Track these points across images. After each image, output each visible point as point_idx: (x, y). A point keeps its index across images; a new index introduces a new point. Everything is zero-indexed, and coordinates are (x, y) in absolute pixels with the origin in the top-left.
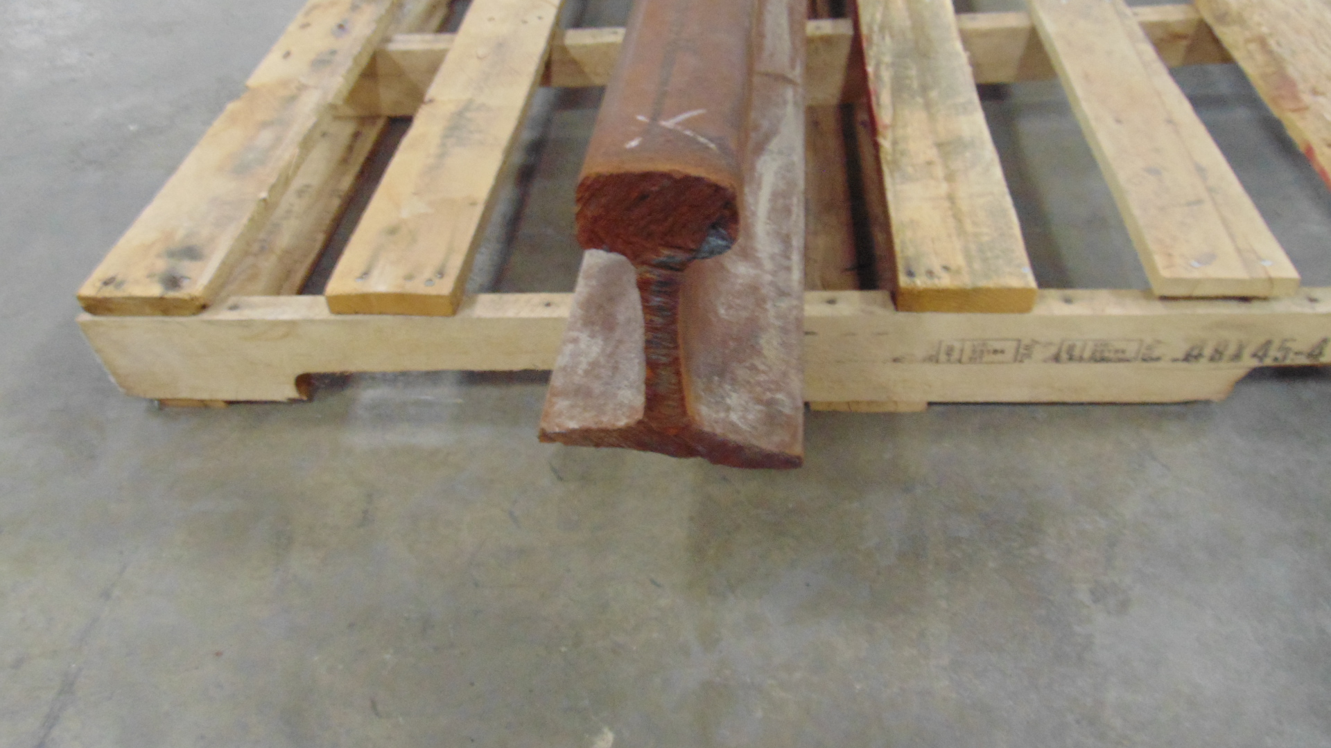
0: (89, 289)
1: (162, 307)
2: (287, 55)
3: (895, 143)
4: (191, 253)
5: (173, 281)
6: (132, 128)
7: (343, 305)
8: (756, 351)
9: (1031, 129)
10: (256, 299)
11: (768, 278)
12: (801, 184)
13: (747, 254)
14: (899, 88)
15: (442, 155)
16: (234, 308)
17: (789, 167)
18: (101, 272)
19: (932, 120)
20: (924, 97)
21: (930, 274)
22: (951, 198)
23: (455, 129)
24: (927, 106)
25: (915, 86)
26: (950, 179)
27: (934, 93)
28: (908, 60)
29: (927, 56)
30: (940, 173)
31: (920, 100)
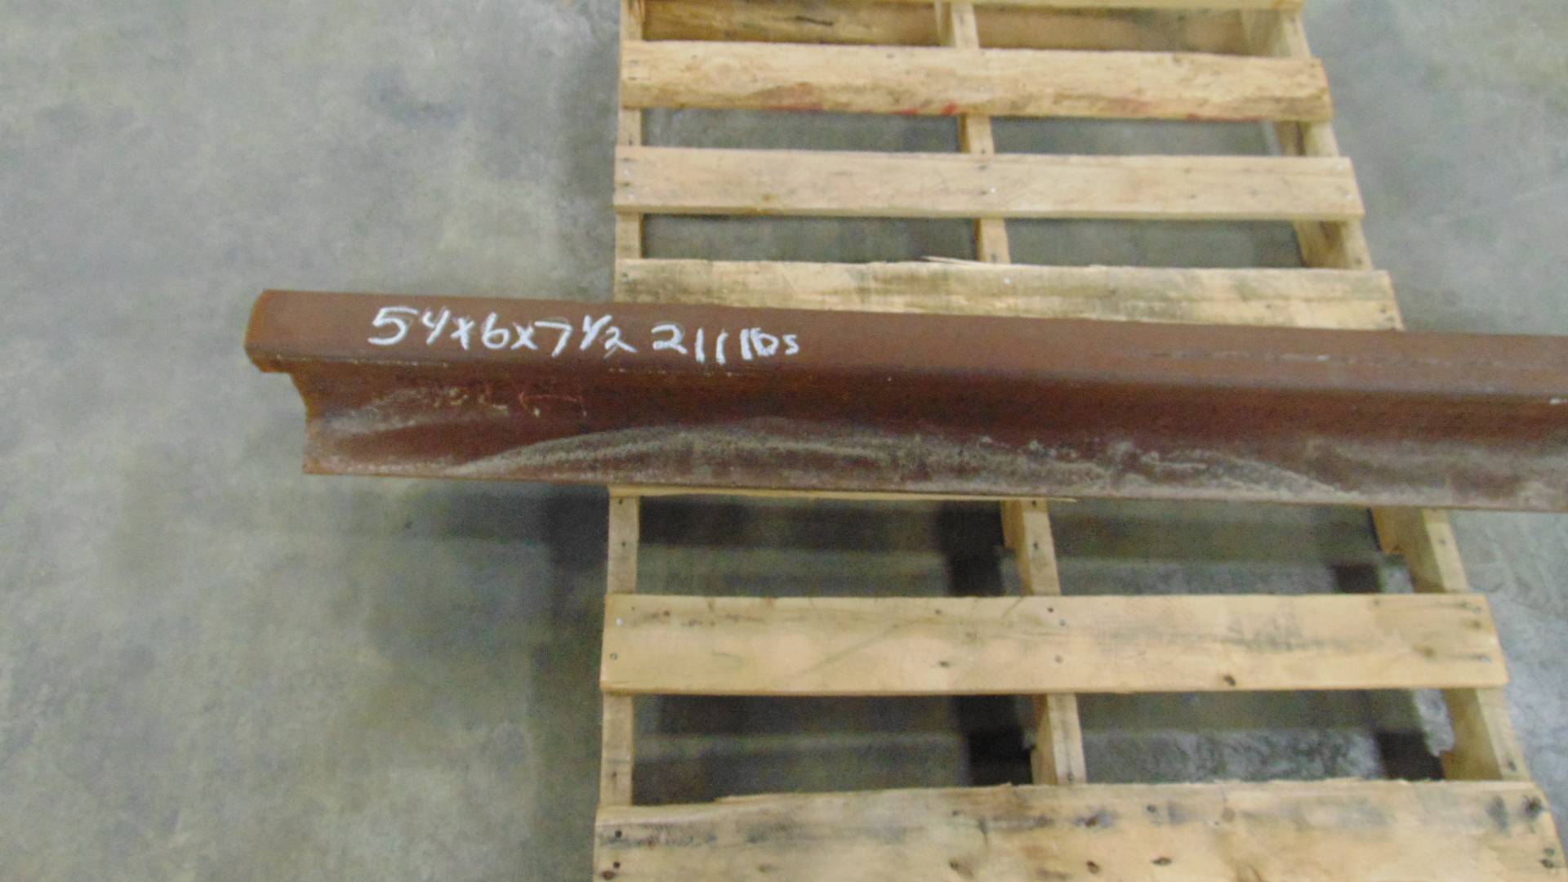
15: (1318, 643)
19: (1210, 300)
20: (1179, 301)
21: (1391, 319)
22: (1308, 300)
23: (1275, 641)
24: (1191, 300)
25: (1163, 305)
26: (1286, 298)
27: (1173, 294)
28: (1122, 305)
29: (1114, 292)
30: (1280, 303)
31: (1184, 304)
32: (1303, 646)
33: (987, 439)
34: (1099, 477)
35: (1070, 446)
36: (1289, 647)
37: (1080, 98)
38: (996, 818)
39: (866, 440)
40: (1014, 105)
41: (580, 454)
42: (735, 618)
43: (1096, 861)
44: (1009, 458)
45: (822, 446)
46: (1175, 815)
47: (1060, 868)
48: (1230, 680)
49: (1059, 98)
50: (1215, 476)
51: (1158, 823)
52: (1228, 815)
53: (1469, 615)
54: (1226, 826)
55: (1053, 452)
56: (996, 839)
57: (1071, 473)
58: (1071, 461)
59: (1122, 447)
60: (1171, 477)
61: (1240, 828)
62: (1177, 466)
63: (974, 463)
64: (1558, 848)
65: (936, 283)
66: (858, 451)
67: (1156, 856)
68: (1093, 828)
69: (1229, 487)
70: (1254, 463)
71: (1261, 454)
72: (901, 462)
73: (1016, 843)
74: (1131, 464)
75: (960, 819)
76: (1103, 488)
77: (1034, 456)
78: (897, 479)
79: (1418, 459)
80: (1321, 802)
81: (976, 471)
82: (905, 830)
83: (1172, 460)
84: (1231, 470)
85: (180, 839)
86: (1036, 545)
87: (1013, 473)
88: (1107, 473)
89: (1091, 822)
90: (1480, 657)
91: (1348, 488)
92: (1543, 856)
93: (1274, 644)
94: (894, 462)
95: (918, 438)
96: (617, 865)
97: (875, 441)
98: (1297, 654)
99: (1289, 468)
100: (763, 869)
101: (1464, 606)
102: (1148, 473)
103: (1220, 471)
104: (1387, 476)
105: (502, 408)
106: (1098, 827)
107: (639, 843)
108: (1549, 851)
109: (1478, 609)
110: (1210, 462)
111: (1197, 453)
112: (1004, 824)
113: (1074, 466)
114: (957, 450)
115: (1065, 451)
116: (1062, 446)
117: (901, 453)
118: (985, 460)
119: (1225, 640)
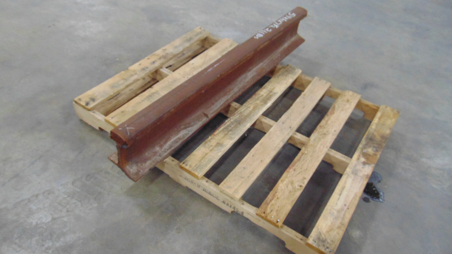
0: (76, 99)
1: (83, 107)
2: (140, 64)
3: (211, 139)
4: (93, 100)
5: (87, 104)
6: (117, 59)
7: (107, 121)
8: (145, 162)
9: (241, 148)
10: (97, 112)
11: (160, 152)
12: (186, 138)
13: (161, 146)
14: (226, 128)
15: (143, 101)
16: (94, 112)
17: (186, 134)
18: (80, 97)
19: (223, 137)
20: (228, 132)
21: (187, 165)
22: (206, 154)
23: (150, 96)
24: (226, 134)
25: (229, 129)
26: (211, 150)
27: (230, 132)
28: (235, 123)
29: (240, 124)
30: (211, 148)
31: (226, 132)
52: (135, 74)
65: (265, 101)
106: (152, 62)
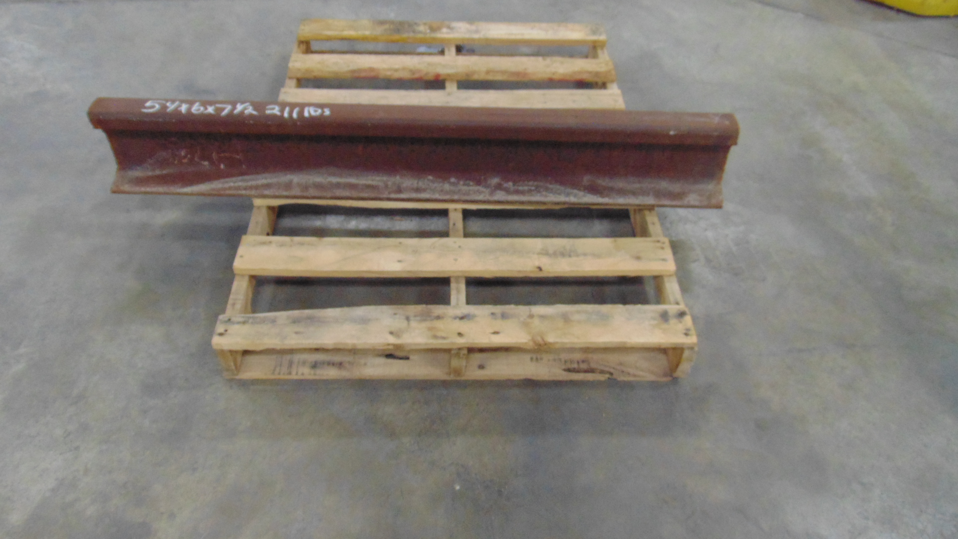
15: (585, 255)
32: (578, 255)
33: (430, 177)
34: (483, 192)
35: (470, 180)
36: (570, 256)
37: (498, 72)
38: (415, 316)
39: (374, 178)
40: (467, 75)
41: (240, 184)
42: (302, 244)
43: (462, 332)
44: (441, 184)
45: (353, 180)
46: (504, 316)
47: (443, 335)
48: (540, 269)
49: (488, 72)
50: (539, 192)
51: (495, 319)
52: (531, 316)
53: (658, 245)
54: (529, 320)
55: (461, 183)
56: (414, 324)
57: (469, 190)
58: (471, 186)
59: (495, 181)
60: (517, 192)
61: (536, 322)
62: (521, 188)
63: (423, 187)
64: (692, 328)
66: (370, 182)
67: (493, 331)
68: (463, 320)
69: (546, 196)
70: (558, 187)
71: (562, 183)
72: (389, 186)
73: (425, 325)
74: (499, 187)
75: (397, 316)
76: (485, 196)
77: (453, 184)
78: (387, 193)
79: (637, 186)
80: (578, 312)
81: (424, 190)
82: (369, 320)
83: (518, 186)
84: (547, 189)
85: (22, 350)
86: (454, 224)
87: (442, 191)
88: (487, 191)
89: (462, 318)
90: (664, 260)
91: (603, 197)
92: (684, 332)
93: (563, 255)
94: (386, 186)
95: (398, 177)
96: (226, 331)
97: (378, 178)
98: (574, 259)
99: (575, 188)
100: (296, 333)
101: (658, 241)
102: (507, 191)
103: (542, 190)
104: (621, 192)
105: (206, 163)
106: (465, 320)
107: (239, 323)
108: (688, 330)
109: (664, 243)
110: (537, 187)
111: (531, 183)
112: (418, 318)
113: (471, 188)
114: (416, 182)
115: (468, 182)
116: (466, 180)
117: (390, 183)
118: (429, 185)
119: (539, 254)
